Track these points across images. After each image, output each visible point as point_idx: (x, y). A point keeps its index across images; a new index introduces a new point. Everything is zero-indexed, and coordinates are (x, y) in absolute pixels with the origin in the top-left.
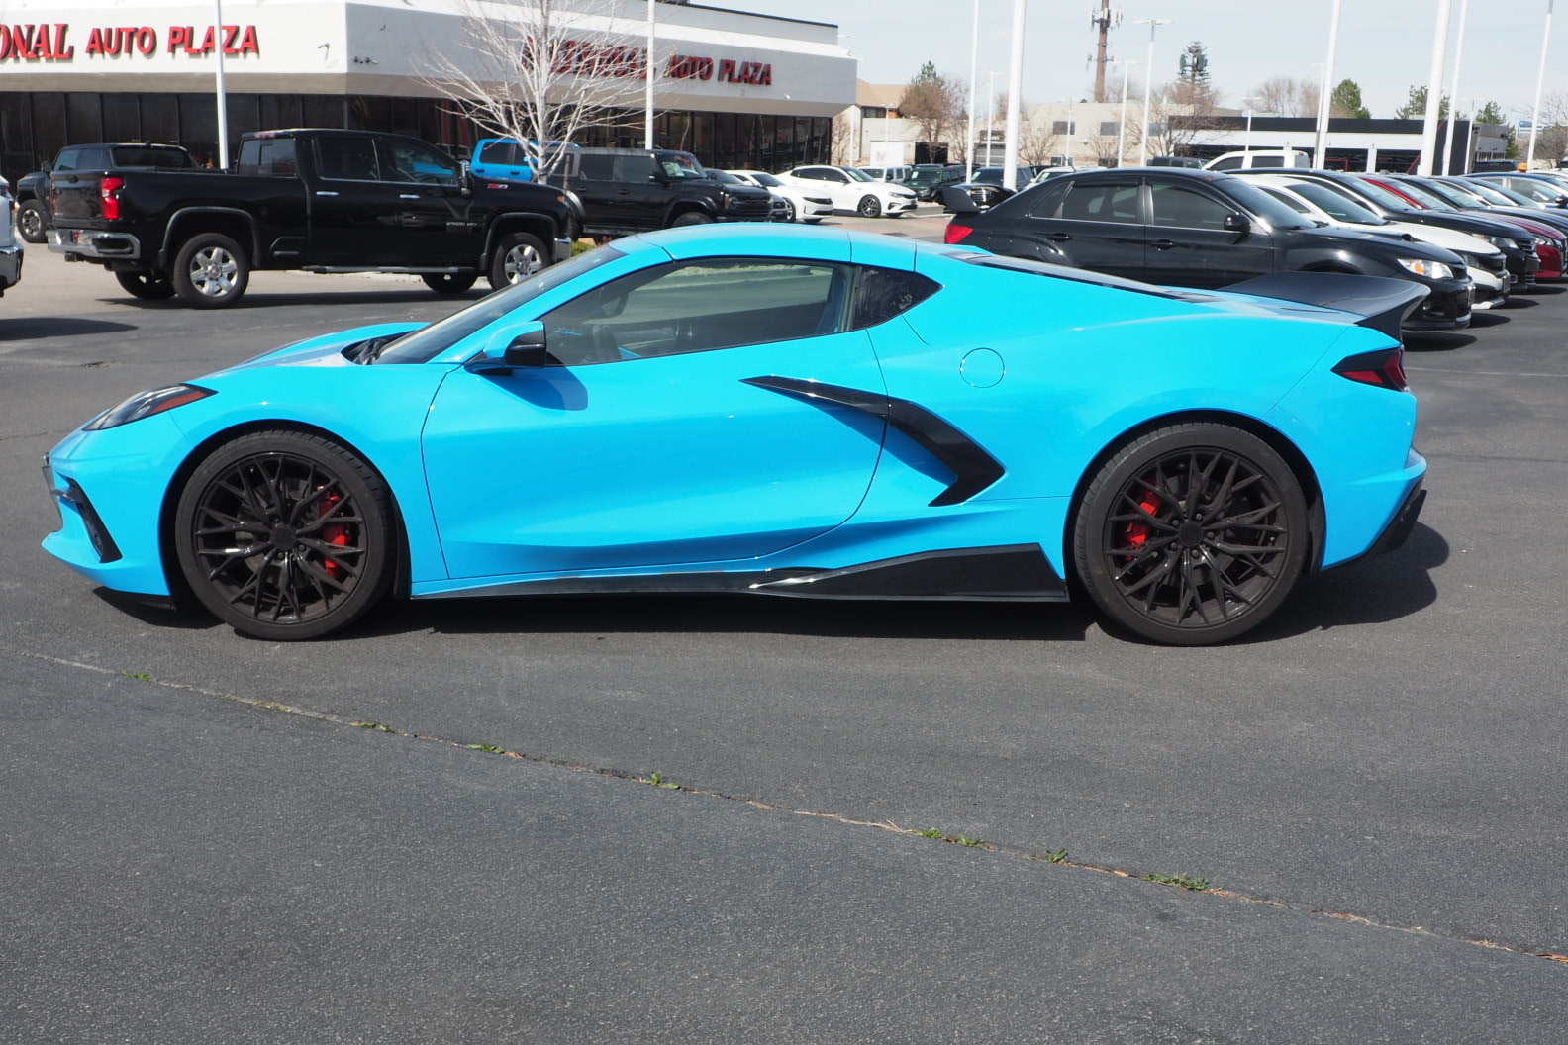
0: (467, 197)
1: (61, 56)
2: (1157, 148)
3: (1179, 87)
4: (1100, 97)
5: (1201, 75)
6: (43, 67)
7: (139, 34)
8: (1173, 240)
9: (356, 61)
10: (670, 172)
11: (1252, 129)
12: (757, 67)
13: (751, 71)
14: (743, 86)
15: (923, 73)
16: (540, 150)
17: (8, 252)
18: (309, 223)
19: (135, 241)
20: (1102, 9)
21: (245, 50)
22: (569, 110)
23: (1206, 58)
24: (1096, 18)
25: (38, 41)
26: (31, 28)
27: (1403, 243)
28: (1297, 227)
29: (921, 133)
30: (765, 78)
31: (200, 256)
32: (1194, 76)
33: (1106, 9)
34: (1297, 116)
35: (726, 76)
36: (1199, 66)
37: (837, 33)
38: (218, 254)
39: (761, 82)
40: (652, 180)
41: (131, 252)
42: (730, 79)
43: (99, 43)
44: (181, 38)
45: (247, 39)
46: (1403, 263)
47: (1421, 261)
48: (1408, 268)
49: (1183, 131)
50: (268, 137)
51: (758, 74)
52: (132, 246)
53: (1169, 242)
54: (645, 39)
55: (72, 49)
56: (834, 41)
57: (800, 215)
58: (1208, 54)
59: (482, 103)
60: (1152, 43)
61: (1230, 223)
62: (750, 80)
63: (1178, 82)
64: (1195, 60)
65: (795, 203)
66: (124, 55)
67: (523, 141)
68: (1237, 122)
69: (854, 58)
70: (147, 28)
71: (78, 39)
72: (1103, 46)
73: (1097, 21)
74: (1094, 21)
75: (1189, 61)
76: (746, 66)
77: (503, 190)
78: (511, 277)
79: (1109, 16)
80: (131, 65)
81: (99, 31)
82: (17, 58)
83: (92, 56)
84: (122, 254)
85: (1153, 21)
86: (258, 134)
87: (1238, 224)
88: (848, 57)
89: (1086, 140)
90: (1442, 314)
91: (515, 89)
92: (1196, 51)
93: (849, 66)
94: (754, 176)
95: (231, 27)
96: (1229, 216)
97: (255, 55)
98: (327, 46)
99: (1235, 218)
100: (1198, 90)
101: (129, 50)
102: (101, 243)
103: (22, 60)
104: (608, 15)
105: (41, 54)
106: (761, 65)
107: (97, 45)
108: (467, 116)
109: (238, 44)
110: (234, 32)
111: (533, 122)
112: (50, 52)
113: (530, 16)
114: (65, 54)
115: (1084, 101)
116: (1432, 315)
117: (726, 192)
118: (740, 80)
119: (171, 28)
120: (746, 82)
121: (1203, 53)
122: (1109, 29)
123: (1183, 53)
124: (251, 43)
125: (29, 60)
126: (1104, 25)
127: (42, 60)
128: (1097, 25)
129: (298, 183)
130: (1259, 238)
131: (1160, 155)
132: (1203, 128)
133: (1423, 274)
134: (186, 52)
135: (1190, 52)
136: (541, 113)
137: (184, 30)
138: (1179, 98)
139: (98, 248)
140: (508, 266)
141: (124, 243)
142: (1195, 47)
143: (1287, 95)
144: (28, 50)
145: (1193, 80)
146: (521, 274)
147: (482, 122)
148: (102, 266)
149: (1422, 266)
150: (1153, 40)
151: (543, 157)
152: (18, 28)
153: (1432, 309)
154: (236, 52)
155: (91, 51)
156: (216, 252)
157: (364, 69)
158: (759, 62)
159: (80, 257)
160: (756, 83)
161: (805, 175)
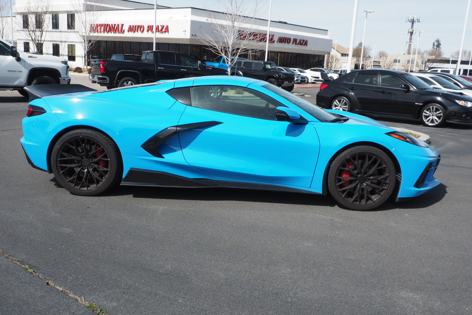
0: (200, 71)
1: (121, 32)
2: (422, 67)
3: (432, 51)
4: (409, 53)
5: (439, 48)
6: (117, 35)
7: (140, 27)
8: (386, 91)
9: (192, 35)
10: (267, 67)
11: (451, 63)
12: (304, 41)
13: (302, 42)
14: (299, 45)
15: (359, 45)
16: (229, 60)
17: (66, 79)
18: (155, 76)
19: (108, 79)
20: (411, 29)
21: (165, 32)
22: (238, 49)
23: (441, 43)
24: (409, 31)
25: (116, 28)
26: (115, 25)
27: (459, 95)
28: (425, 89)
29: (356, 61)
30: (306, 44)
31: (125, 83)
32: (437, 48)
33: (412, 29)
34: (466, 60)
35: (295, 43)
36: (438, 45)
37: (327, 32)
38: (130, 83)
39: (304, 45)
40: (261, 69)
41: (107, 81)
42: (296, 44)
43: (132, 29)
44: (150, 28)
45: (166, 29)
46: (457, 101)
47: (463, 101)
48: (459, 103)
49: (429, 63)
50: (148, 53)
51: (304, 42)
52: (107, 80)
53: (385, 92)
54: (267, 31)
55: (124, 30)
56: (326, 34)
57: (310, 81)
58: (441, 42)
59: (215, 46)
60: (419, 38)
61: (403, 87)
62: (302, 44)
63: (432, 50)
64: (437, 44)
65: (309, 78)
66: (136, 32)
67: (225, 57)
68: (447, 61)
69: (332, 39)
70: (142, 25)
71: (126, 28)
72: (411, 39)
73: (410, 32)
74: (408, 32)
75: (436, 44)
76: (300, 40)
77: (210, 69)
78: (211, 94)
79: (413, 31)
80: (138, 35)
81: (131, 26)
82: (111, 32)
83: (129, 33)
84: (105, 82)
85: (420, 32)
86: (146, 52)
87: (406, 87)
88: (330, 39)
89: (403, 65)
90: (469, 118)
91: (224, 43)
92: (438, 41)
93: (330, 41)
94: (298, 70)
95: (162, 26)
96: (403, 84)
97: (167, 33)
98: (185, 31)
99: (405, 85)
100: (437, 52)
101: (138, 31)
102: (99, 78)
103: (112, 33)
104: (251, 24)
105: (117, 31)
106: (305, 40)
107: (130, 30)
108: (211, 49)
109: (163, 30)
110: (163, 27)
111: (228, 52)
112: (119, 31)
113: (228, 23)
114: (122, 32)
115: (404, 54)
116: (466, 118)
117: (281, 73)
118: (298, 44)
119: (148, 25)
120: (300, 45)
121: (440, 42)
122: (413, 35)
123: (434, 42)
124: (167, 30)
125: (114, 33)
126: (412, 33)
127: (117, 33)
128: (410, 33)
129: (153, 65)
130: (412, 91)
131: (422, 69)
132: (435, 62)
133: (463, 105)
134: (151, 32)
135: (436, 41)
136: (230, 50)
137: (151, 26)
138: (431, 54)
139: (99, 80)
140: (210, 91)
141: (105, 79)
142: (437, 40)
143: (464, 54)
144: (114, 30)
145: (436, 49)
146: (214, 93)
147: (214, 51)
148: (99, 85)
149: (464, 103)
150: (419, 37)
151: (230, 62)
152: (112, 25)
153: (465, 116)
154: (163, 32)
155: (128, 31)
156: (130, 82)
157: (194, 37)
158: (304, 39)
159: (95, 82)
160: (303, 45)
161: (314, 70)
